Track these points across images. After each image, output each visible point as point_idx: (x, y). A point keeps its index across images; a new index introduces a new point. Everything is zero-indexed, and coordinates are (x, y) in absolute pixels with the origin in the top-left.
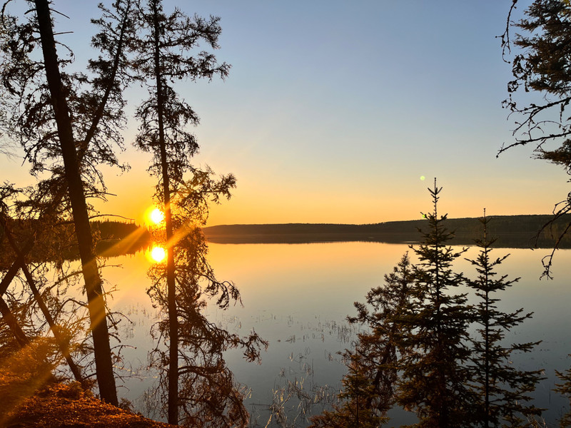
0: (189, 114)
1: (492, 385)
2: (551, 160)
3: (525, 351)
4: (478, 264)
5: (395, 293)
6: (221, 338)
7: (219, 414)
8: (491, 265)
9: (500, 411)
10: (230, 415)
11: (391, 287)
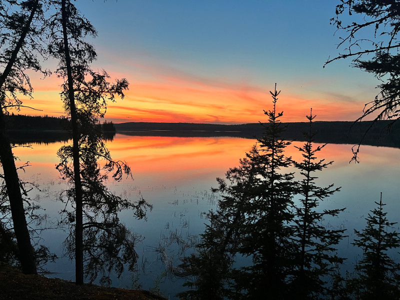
0: (89, 28)
1: (307, 239)
2: (365, 69)
3: (333, 215)
4: (303, 151)
5: (246, 172)
6: (116, 203)
7: (115, 256)
8: (313, 152)
9: (312, 259)
10: (124, 257)
11: (244, 167)
